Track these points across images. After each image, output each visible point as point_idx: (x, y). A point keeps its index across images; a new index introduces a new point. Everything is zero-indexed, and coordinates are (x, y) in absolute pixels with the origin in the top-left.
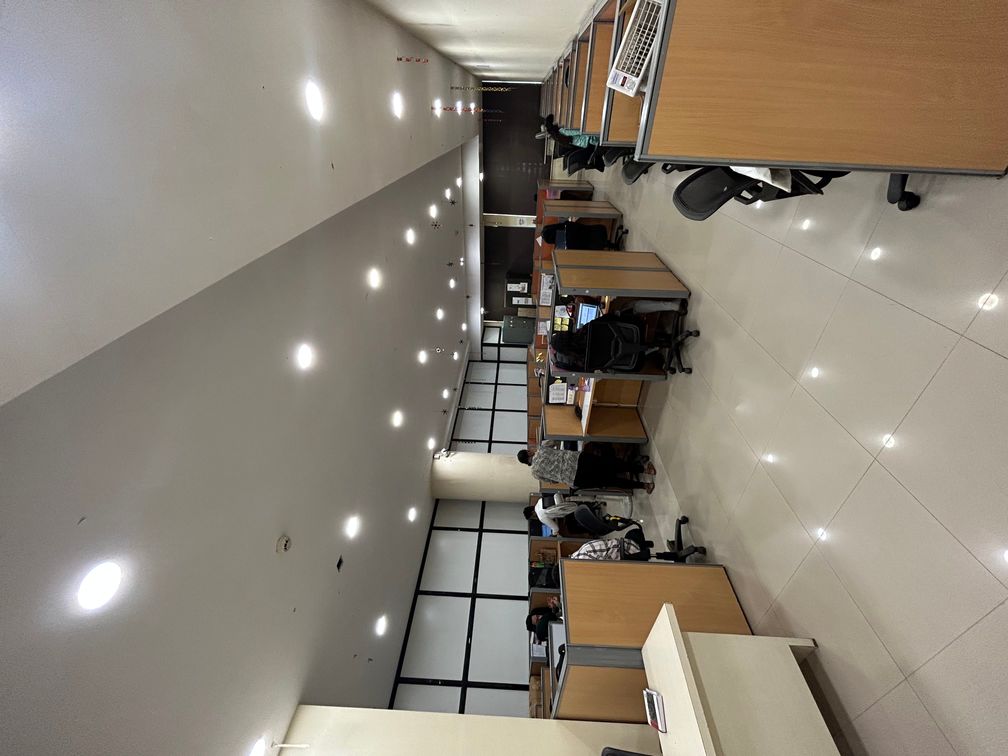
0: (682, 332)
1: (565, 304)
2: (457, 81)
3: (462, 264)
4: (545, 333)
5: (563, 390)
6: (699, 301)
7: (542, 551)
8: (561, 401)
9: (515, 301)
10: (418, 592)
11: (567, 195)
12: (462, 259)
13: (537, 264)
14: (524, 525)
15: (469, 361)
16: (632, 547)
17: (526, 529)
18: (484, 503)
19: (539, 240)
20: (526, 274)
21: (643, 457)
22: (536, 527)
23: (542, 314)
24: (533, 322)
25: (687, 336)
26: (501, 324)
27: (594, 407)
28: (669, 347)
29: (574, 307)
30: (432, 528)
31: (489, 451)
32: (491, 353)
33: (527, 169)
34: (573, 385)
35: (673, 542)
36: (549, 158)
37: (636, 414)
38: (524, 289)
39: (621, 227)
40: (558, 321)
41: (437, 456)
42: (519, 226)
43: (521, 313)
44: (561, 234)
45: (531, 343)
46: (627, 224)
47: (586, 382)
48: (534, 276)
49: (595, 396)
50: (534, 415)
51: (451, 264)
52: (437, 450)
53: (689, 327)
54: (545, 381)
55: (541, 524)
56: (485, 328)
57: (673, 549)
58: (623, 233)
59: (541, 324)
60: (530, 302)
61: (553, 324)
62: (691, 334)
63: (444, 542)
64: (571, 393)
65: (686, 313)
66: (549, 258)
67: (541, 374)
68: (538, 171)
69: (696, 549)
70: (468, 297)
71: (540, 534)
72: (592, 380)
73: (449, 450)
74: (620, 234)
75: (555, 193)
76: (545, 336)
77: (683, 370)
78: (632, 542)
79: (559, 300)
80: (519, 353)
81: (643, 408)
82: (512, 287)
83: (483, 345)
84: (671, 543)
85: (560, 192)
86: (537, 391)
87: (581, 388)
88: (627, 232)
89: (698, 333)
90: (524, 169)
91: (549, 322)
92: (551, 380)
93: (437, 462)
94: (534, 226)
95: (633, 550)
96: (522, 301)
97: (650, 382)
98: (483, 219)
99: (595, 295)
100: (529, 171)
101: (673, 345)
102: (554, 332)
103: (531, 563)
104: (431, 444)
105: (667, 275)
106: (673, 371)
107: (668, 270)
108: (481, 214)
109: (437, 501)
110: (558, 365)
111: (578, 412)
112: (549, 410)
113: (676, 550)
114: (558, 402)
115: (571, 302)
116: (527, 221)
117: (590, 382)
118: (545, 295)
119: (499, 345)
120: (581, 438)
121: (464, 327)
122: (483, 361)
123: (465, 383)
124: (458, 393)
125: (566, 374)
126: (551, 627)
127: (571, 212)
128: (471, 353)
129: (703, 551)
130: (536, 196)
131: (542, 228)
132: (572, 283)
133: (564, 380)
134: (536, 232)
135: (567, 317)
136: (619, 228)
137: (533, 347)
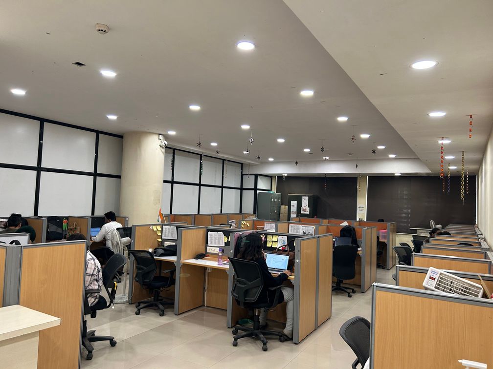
0: (266, 338)
1: (288, 244)
2: (468, 156)
3: (324, 158)
4: (265, 229)
5: (219, 244)
6: (292, 351)
7: (78, 228)
8: (209, 243)
9: (294, 203)
10: (42, 121)
11: (382, 247)
12: (328, 158)
13: (325, 222)
14: (100, 212)
15: (242, 164)
16: (93, 300)
17: (97, 214)
18: (119, 177)
19: (345, 224)
20: (317, 212)
21: (163, 311)
22: (98, 222)
23: (282, 226)
24: (277, 218)
25: (263, 341)
26: (274, 191)
27: (204, 268)
28: (254, 329)
29: (286, 251)
30: (98, 133)
31: (165, 182)
32: (249, 183)
33: (405, 213)
34: (223, 251)
35: (94, 334)
36: (415, 231)
37: (198, 305)
38: (304, 210)
39: (354, 292)
40: (275, 238)
41: (161, 137)
42: (358, 206)
43: (284, 208)
44: (347, 242)
45: (257, 217)
46: (356, 296)
47: (225, 262)
48: (315, 219)
49: (214, 270)
50: (196, 219)
51: (323, 150)
52: (166, 137)
53: (270, 344)
54: (227, 228)
55: (100, 226)
56: (270, 177)
57: (89, 334)
58: (349, 293)
59: (273, 225)
60: (293, 216)
61: (272, 234)
62: (265, 344)
63: (86, 142)
64: (217, 250)
65: (281, 341)
66: (328, 231)
67: (231, 225)
68: (405, 222)
69: (90, 352)
70: (297, 163)
71: (93, 226)
72: (227, 267)
73: (167, 147)
74: (348, 291)
75: (384, 237)
76: (263, 229)
77: (236, 339)
78: (97, 300)
79: (291, 239)
80: (249, 207)
81: (203, 310)
82: (305, 201)
83: (256, 176)
84: (93, 333)
85: (385, 241)
86: (217, 222)
87: (221, 258)
88: (350, 296)
89: (265, 350)
90: (405, 211)
91: (274, 231)
92: (227, 233)
93: (156, 137)
94: (358, 220)
95: (91, 301)
96: (294, 209)
97: (226, 315)
98: (363, 175)
99: (295, 268)
100: (404, 215)
101: (256, 331)
102: (266, 235)
103: (67, 218)
104: (172, 133)
105: (312, 327)
106: (235, 333)
107: (317, 328)
108: (366, 174)
109: (121, 137)
110: (239, 239)
111: (200, 256)
112: (201, 232)
113: (88, 337)
114: (209, 239)
115: (290, 248)
116: (362, 214)
117: (226, 266)
118: (298, 229)
119: (256, 189)
120: (179, 259)
121: (271, 159)
122: (242, 175)
123: (224, 160)
124: (215, 154)
125: (232, 246)
126: (25, 235)
127: (366, 250)
128: (249, 165)
129: (89, 357)
130: (383, 221)
131: (355, 225)
132: (305, 249)
133: (227, 244)
134: (352, 222)
135: (278, 245)
136: (353, 290)
137: (255, 218)
